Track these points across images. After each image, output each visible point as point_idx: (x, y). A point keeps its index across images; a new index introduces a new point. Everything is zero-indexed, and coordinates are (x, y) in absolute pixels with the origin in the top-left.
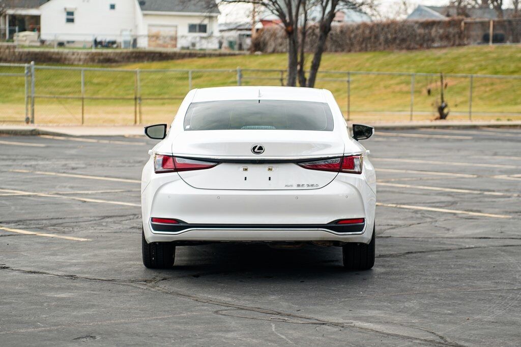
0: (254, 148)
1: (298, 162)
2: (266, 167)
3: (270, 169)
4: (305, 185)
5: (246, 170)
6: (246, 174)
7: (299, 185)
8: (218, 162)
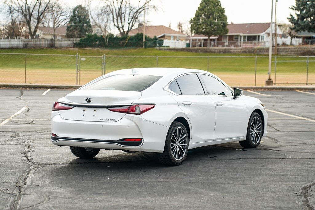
0: (86, 100)
1: (107, 107)
2: (93, 109)
3: (95, 111)
4: (110, 120)
5: (85, 110)
6: (84, 113)
7: (106, 120)
8: (74, 106)
